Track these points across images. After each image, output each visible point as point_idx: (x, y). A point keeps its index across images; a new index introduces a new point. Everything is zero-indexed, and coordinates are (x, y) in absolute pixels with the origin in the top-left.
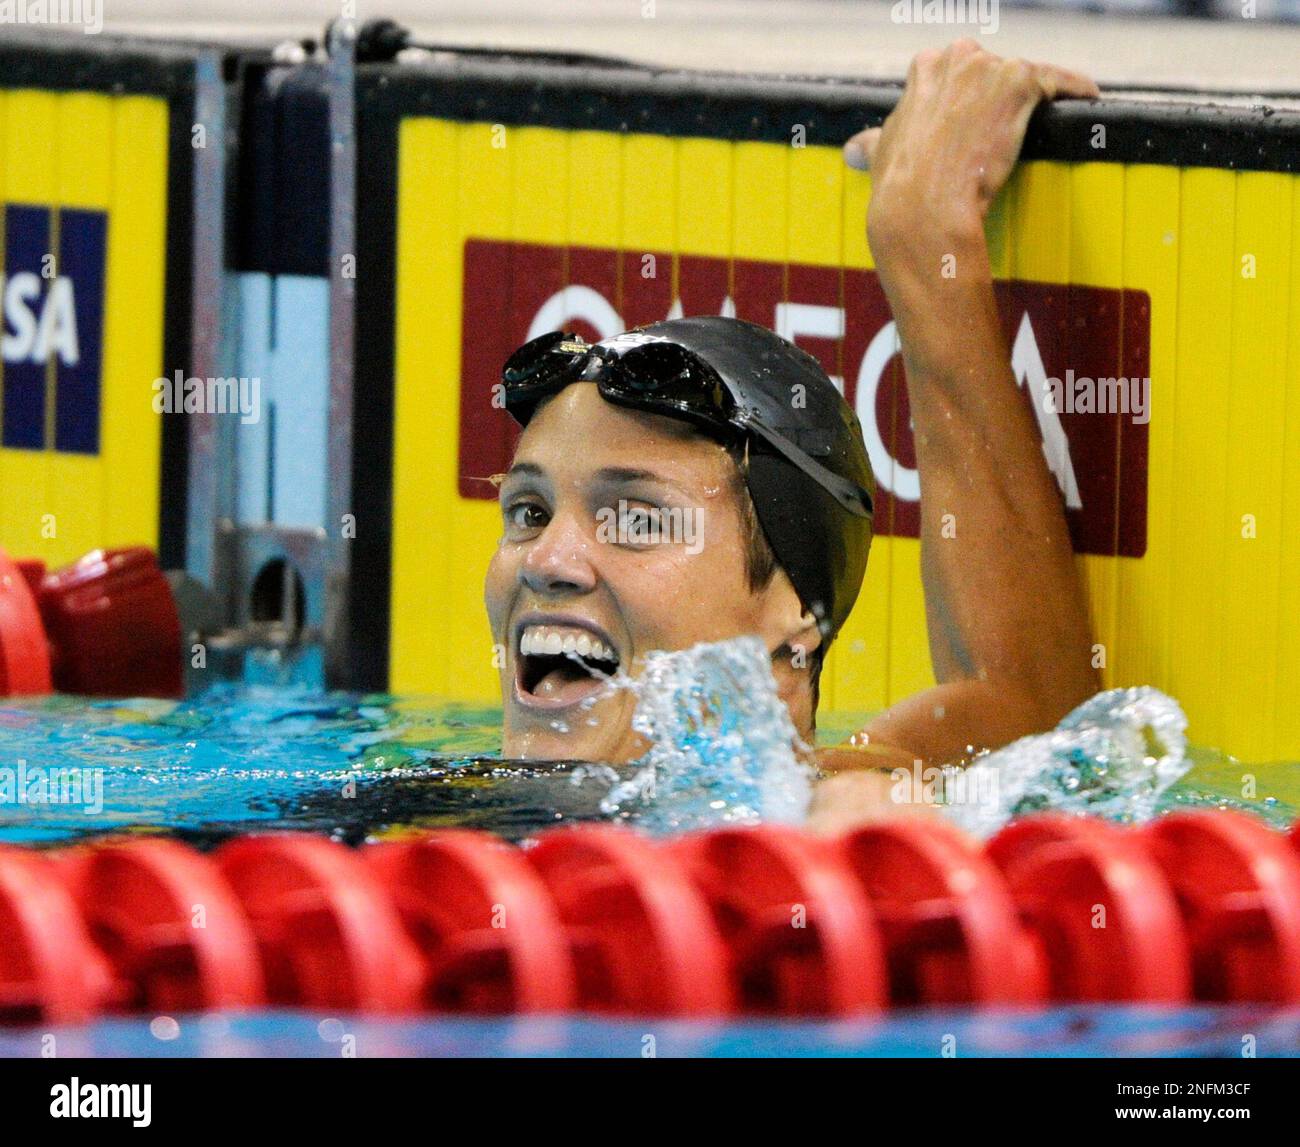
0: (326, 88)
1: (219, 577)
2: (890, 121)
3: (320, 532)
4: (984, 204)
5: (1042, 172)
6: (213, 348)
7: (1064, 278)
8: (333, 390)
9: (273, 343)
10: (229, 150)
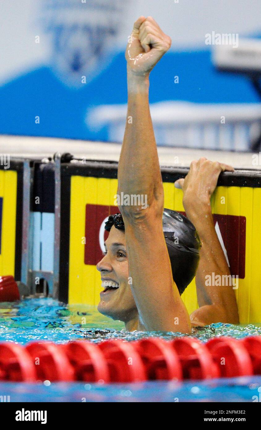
0: (54, 169)
1: (28, 282)
2: (186, 177)
3: (52, 272)
4: (210, 196)
5: (221, 188)
6: (28, 229)
7: (226, 214)
8: (55, 239)
9: (41, 228)
10: (31, 183)
